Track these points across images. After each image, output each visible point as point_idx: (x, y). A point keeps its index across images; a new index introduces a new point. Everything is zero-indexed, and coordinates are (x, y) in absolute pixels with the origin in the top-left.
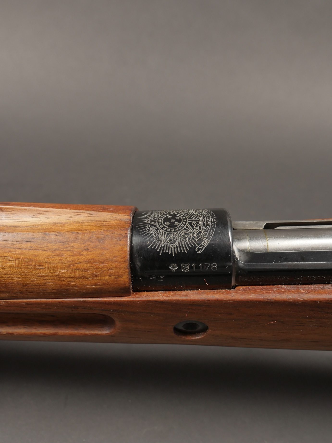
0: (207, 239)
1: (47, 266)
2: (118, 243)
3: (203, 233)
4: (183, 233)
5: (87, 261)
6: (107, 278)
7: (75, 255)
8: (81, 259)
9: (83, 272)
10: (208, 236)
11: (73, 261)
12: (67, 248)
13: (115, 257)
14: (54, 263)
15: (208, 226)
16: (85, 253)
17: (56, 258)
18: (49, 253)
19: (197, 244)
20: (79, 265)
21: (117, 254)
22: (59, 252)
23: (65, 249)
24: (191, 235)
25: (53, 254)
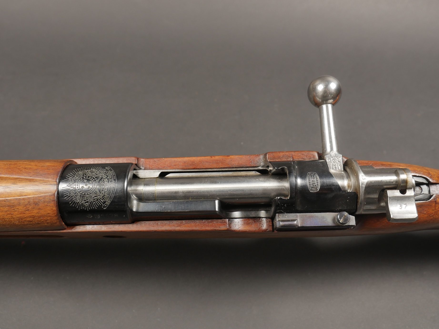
0: (109, 200)
1: (4, 220)
2: (48, 205)
3: (107, 196)
4: (93, 196)
5: (30, 217)
6: (46, 224)
7: (21, 214)
8: (26, 215)
9: (29, 222)
10: (110, 198)
11: (20, 217)
12: (14, 210)
13: (48, 214)
14: (8, 219)
15: (110, 190)
16: (27, 212)
17: (8, 216)
18: (3, 213)
19: (102, 203)
20: (25, 219)
21: (49, 212)
22: (9, 212)
23: (13, 211)
24: (99, 197)
25: (6, 214)
